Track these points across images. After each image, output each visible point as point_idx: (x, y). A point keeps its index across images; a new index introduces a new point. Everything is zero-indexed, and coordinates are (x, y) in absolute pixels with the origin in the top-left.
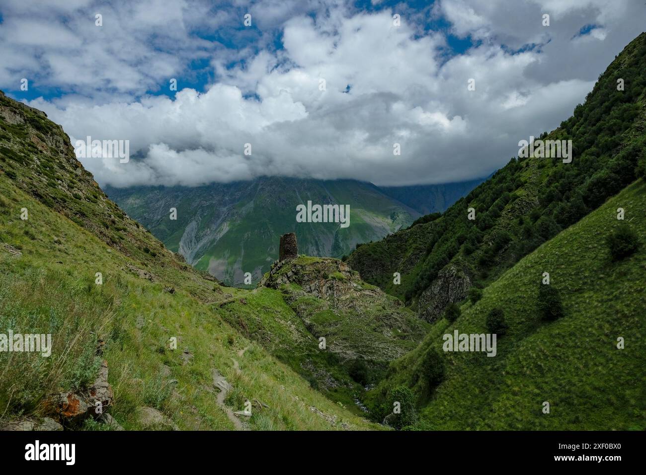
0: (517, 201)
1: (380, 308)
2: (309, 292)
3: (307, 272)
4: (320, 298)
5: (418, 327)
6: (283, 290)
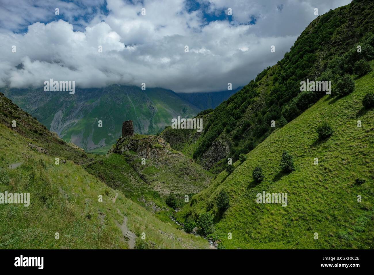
0: (255, 103)
1: (182, 164)
2: (141, 156)
3: (140, 144)
4: (148, 159)
5: (203, 174)
6: (125, 155)
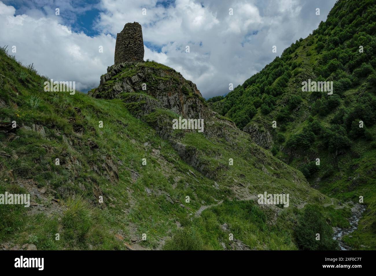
0: (299, 75)
3: (163, 79)
6: (127, 97)
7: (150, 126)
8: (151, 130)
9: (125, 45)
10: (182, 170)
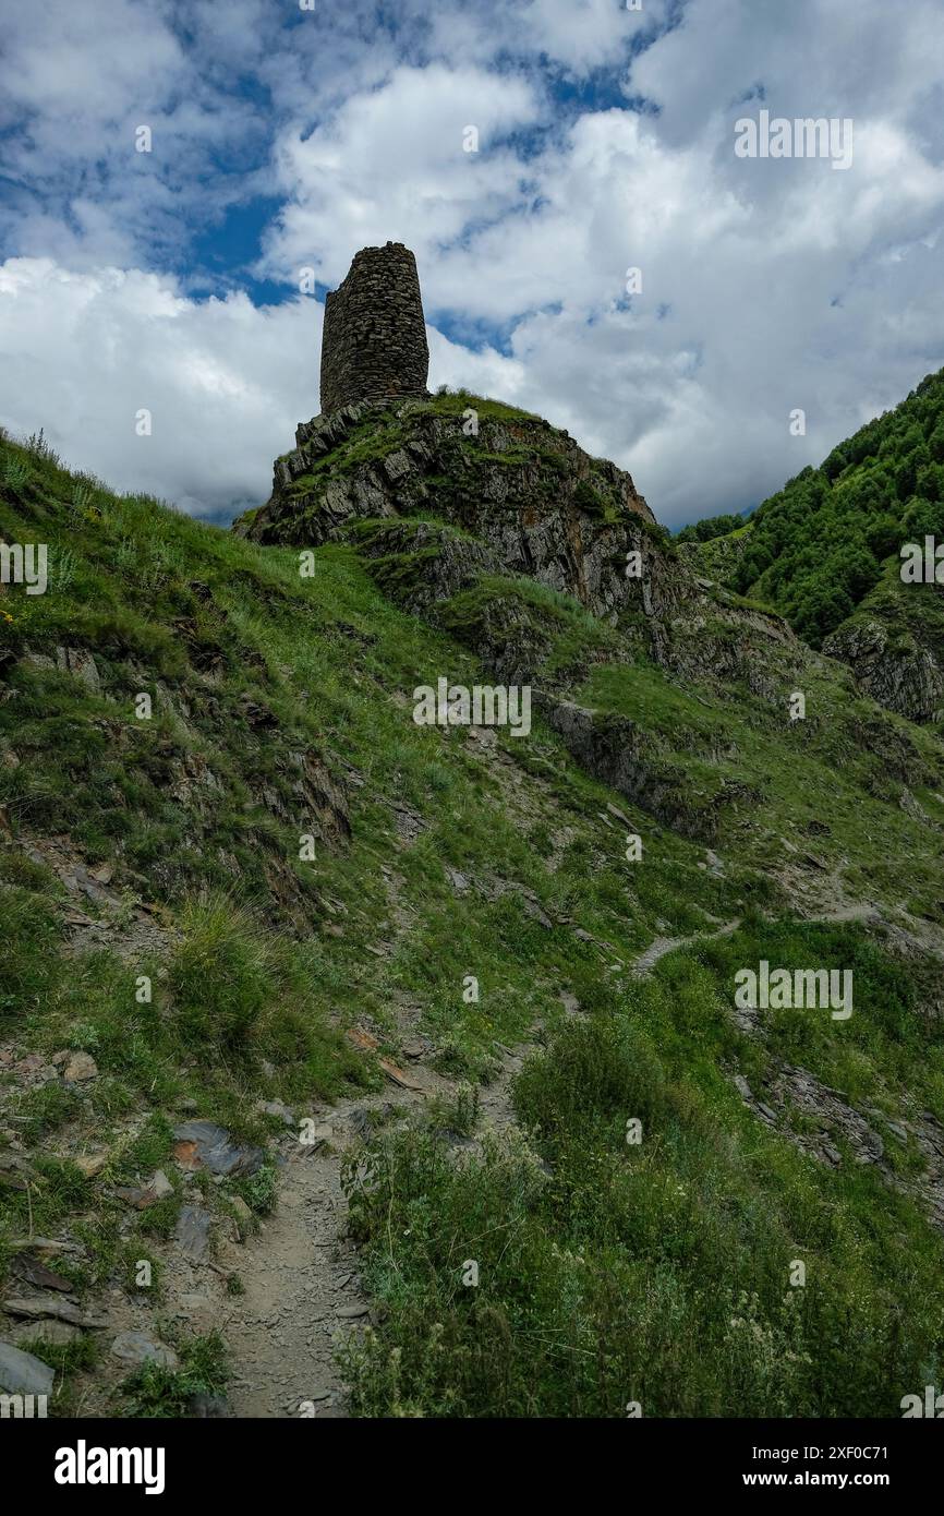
2: (520, 566)
6: (369, 535)
7: (459, 640)
8: (462, 656)
9: (355, 335)
10: (582, 805)
